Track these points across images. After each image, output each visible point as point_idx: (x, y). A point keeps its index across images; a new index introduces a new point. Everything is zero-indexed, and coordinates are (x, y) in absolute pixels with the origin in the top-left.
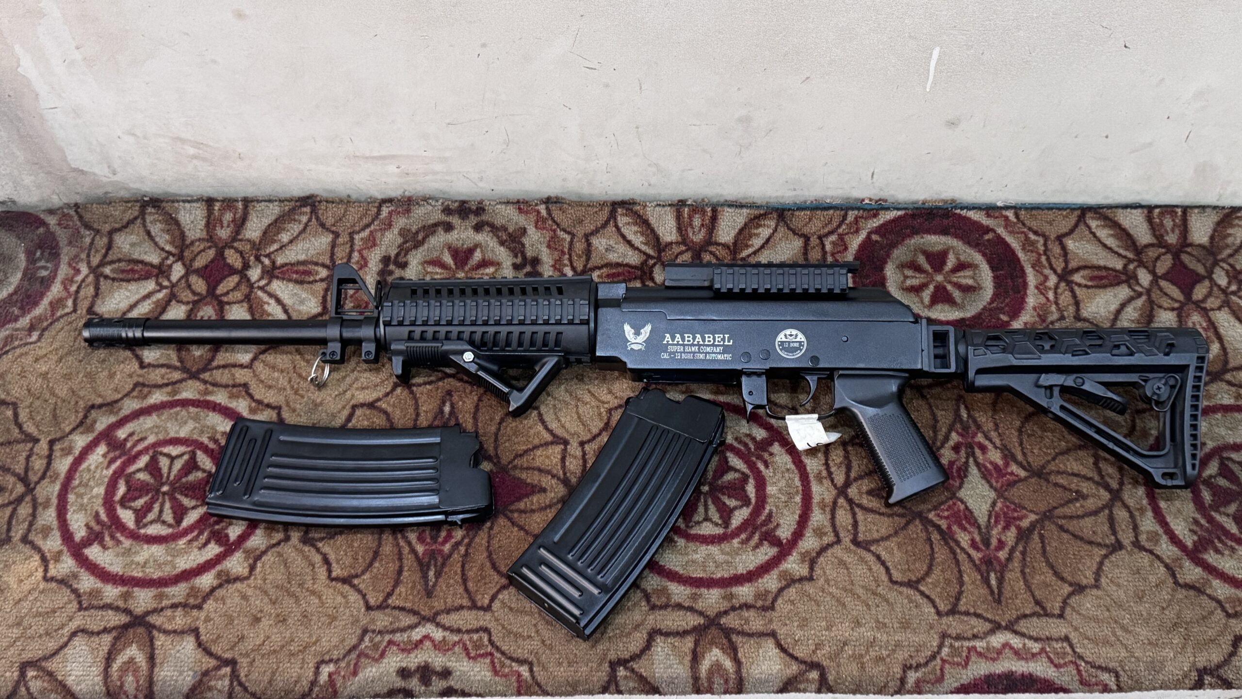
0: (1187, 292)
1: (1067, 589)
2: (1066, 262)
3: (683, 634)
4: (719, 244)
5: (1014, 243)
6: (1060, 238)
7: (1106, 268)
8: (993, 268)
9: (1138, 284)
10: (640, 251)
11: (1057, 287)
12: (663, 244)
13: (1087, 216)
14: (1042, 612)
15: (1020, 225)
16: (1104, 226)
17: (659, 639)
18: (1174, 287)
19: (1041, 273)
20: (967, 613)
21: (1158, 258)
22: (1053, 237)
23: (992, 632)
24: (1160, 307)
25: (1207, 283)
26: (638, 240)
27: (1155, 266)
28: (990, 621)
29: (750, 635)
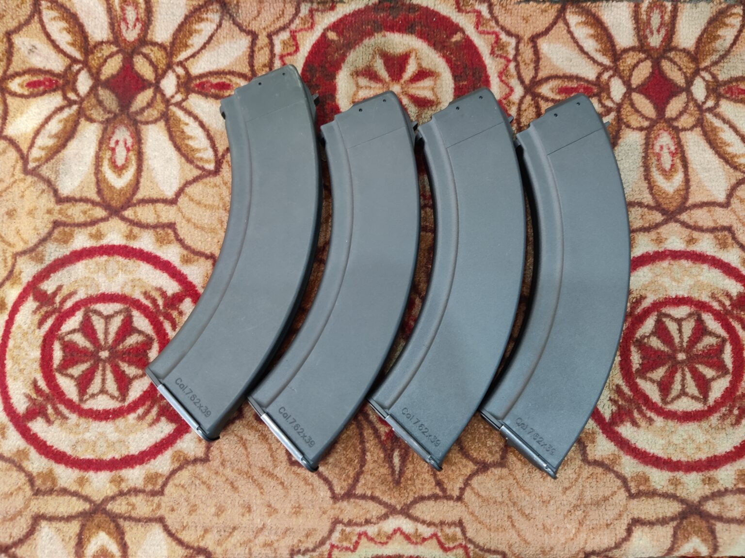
0: (660, 108)
1: (471, 467)
2: (537, 69)
3: (69, 519)
4: (154, 44)
5: (482, 45)
6: (534, 39)
7: (578, 78)
8: (456, 77)
9: (609, 97)
10: (65, 54)
11: (521, 102)
12: (92, 43)
13: (568, 11)
14: (440, 494)
15: (493, 23)
16: (586, 23)
17: (44, 523)
18: (647, 102)
19: (507, 85)
20: (364, 497)
21: (636, 65)
22: (526, 38)
23: (385, 517)
24: (628, 126)
25: (683, 97)
26: (64, 39)
27: (631, 75)
28: (385, 505)
29: (138, 520)
